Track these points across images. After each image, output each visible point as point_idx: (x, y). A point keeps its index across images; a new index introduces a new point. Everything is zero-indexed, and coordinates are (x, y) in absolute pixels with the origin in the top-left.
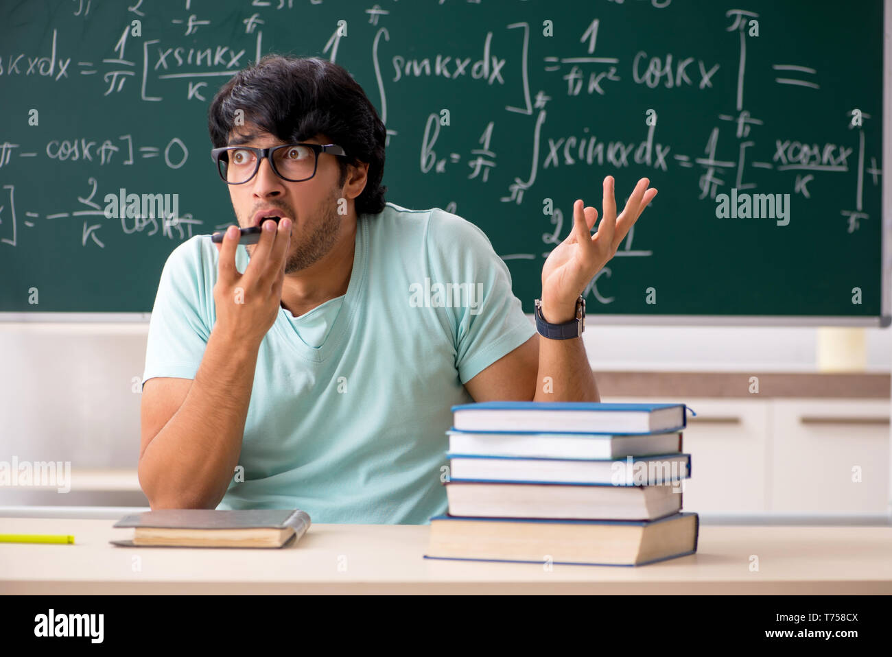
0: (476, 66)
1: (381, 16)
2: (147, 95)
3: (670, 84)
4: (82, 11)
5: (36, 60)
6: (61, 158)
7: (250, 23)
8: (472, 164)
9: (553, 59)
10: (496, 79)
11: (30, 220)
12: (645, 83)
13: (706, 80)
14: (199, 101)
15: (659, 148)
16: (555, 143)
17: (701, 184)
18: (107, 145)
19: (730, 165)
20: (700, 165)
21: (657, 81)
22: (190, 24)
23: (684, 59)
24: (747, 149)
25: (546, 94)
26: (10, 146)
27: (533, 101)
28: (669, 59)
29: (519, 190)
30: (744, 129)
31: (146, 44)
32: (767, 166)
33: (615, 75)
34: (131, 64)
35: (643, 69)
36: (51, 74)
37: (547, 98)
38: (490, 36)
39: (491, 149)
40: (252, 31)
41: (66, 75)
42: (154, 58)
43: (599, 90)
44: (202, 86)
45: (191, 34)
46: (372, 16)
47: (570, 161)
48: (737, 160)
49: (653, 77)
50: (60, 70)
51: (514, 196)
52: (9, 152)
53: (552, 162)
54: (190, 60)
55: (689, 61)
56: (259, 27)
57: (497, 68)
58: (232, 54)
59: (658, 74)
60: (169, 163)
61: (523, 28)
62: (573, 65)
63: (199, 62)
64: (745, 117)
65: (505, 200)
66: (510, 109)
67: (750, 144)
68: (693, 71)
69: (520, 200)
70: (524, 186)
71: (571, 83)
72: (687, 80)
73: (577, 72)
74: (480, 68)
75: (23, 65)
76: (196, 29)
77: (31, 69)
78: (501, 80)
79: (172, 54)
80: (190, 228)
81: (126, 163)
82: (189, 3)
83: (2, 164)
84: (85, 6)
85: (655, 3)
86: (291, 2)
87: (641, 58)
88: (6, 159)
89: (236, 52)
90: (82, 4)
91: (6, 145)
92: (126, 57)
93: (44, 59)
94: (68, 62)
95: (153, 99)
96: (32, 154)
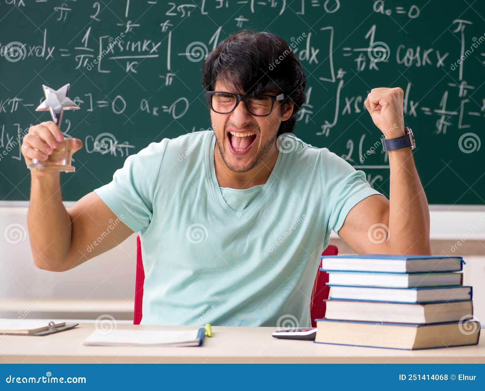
0: (301, 53)
1: (244, 22)
2: (101, 69)
3: (419, 65)
4: (62, 18)
5: (34, 48)
7: (164, 26)
9: (348, 49)
10: (313, 61)
12: (404, 63)
13: (440, 62)
14: (133, 73)
15: (412, 103)
16: (349, 100)
17: (437, 125)
18: (77, 99)
19: (455, 113)
20: (435, 113)
21: (411, 62)
22: (128, 26)
23: (427, 49)
24: (465, 103)
25: (344, 70)
26: (18, 100)
27: (336, 74)
28: (418, 49)
29: (327, 128)
30: (463, 91)
31: (101, 38)
32: (477, 114)
34: (92, 50)
35: (402, 55)
36: (43, 56)
37: (344, 73)
38: (310, 35)
39: (310, 103)
40: (166, 31)
41: (52, 57)
42: (105, 48)
43: (376, 68)
44: (135, 64)
45: (128, 32)
46: (239, 22)
47: (358, 111)
48: (459, 111)
49: (408, 60)
50: (48, 54)
51: (324, 132)
52: (17, 103)
53: (347, 110)
54: (127, 48)
55: (430, 50)
56: (170, 28)
58: (153, 44)
59: (411, 58)
60: (114, 111)
61: (330, 30)
62: (360, 52)
63: (133, 49)
64: (464, 85)
65: (319, 134)
66: (322, 79)
67: (467, 101)
68: (432, 56)
69: (327, 134)
70: (330, 126)
71: (359, 63)
72: (429, 62)
73: (362, 57)
74: (304, 54)
76: (131, 29)
77: (30, 53)
78: (316, 61)
80: (127, 150)
81: (89, 110)
82: (127, 15)
83: (12, 111)
84: (64, 15)
85: (410, 15)
86: (189, 13)
87: (402, 49)
88: (15, 108)
89: (156, 43)
90: (62, 14)
91: (15, 99)
92: (89, 46)
93: (38, 47)
94: (53, 48)
95: (105, 71)
96: (31, 105)
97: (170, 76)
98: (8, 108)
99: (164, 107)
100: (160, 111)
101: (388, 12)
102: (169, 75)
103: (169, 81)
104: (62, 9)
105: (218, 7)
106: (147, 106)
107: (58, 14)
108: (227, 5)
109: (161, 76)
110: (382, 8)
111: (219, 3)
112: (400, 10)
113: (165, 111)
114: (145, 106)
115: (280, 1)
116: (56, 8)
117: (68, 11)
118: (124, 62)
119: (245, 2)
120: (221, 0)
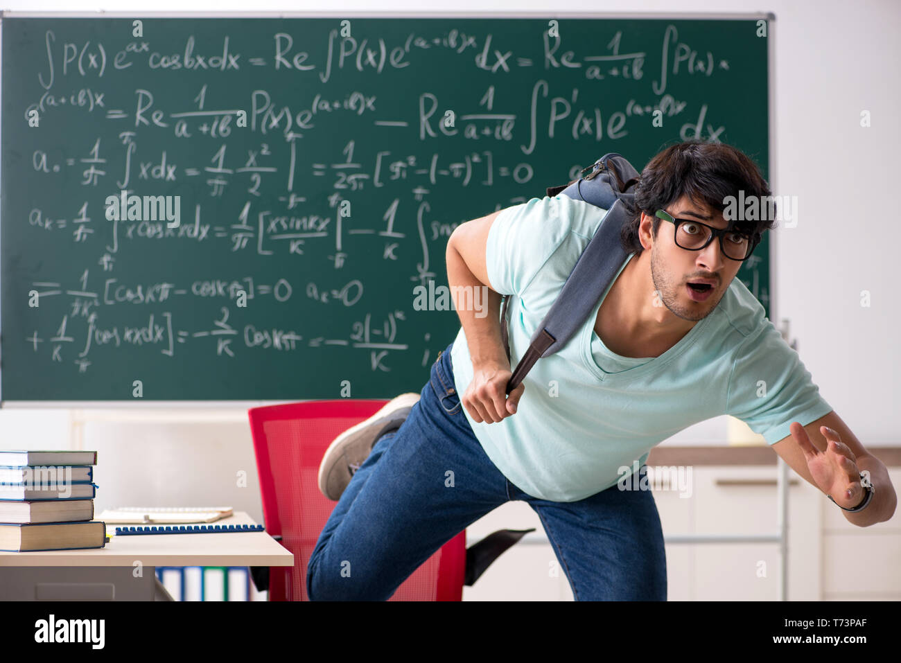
1: (423, 194)
2: (263, 249)
4: (217, 192)
5: (186, 227)
6: (204, 295)
7: (334, 201)
11: (182, 337)
14: (298, 254)
18: (235, 285)
22: (292, 201)
26: (168, 287)
31: (261, 215)
34: (251, 229)
36: (195, 236)
40: (335, 206)
41: (206, 237)
42: (267, 224)
44: (300, 244)
45: (293, 209)
46: (417, 195)
50: (202, 233)
52: (167, 292)
56: (339, 203)
58: (321, 221)
75: (176, 230)
76: (296, 205)
77: (181, 233)
79: (279, 222)
80: (293, 343)
82: (290, 186)
83: (161, 299)
84: (219, 188)
86: (361, 186)
88: (164, 295)
89: (324, 219)
90: (216, 188)
91: (165, 286)
92: (248, 223)
93: (191, 226)
94: (207, 227)
95: (267, 253)
96: (183, 292)
97: (341, 258)
98: (157, 295)
99: (335, 293)
100: (330, 297)
102: (339, 255)
103: (339, 262)
104: (217, 182)
105: (393, 178)
106: (315, 292)
107: (212, 188)
108: (404, 175)
109: (331, 258)
111: (394, 173)
113: (336, 297)
114: (313, 292)
115: (464, 171)
116: (210, 182)
117: (224, 186)
118: (288, 241)
119: (423, 172)
120: (397, 170)
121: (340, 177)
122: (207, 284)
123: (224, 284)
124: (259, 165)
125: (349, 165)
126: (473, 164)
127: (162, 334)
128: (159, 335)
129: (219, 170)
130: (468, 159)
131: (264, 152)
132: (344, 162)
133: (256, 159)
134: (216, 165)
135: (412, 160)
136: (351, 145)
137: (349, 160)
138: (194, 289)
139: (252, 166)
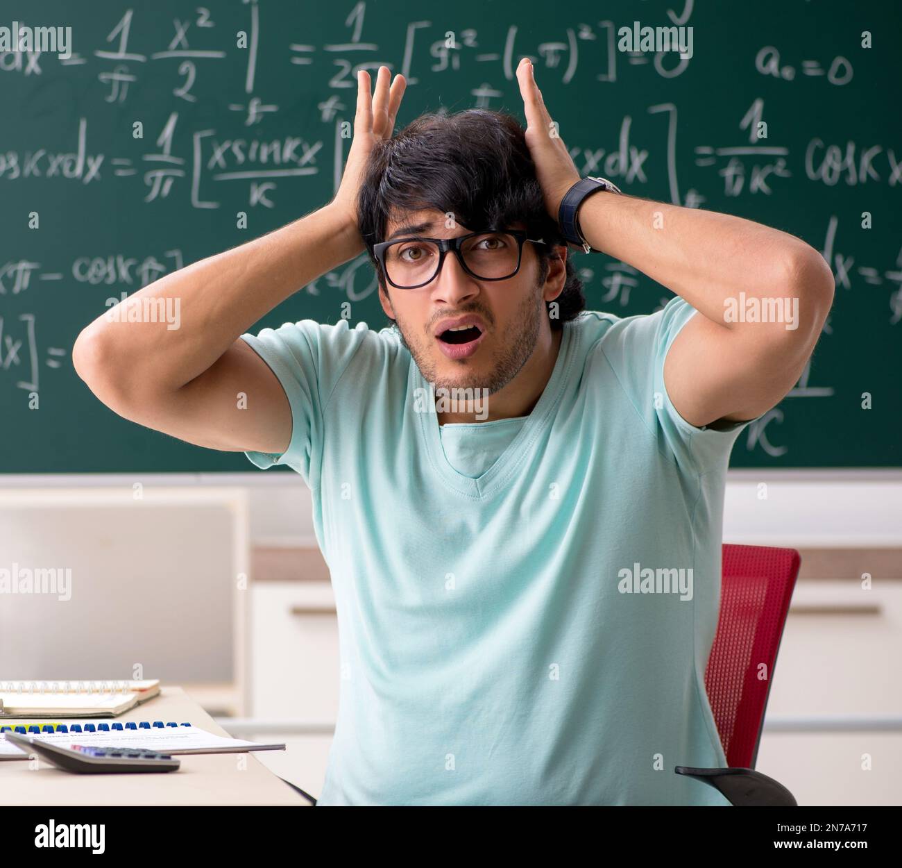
0: (610, 160)
1: (491, 97)
2: (201, 199)
3: (852, 180)
4: (117, 96)
5: (60, 158)
6: (93, 281)
7: (328, 109)
8: (606, 282)
9: (705, 150)
10: (636, 178)
11: (55, 358)
12: (821, 181)
13: (897, 175)
14: (266, 208)
15: (840, 259)
17: (892, 304)
18: (150, 263)
20: (891, 281)
21: (836, 176)
22: (253, 110)
23: (869, 147)
25: (699, 193)
26: (28, 266)
28: (851, 149)
31: (197, 136)
33: (785, 168)
34: (179, 161)
35: (819, 159)
36: (78, 176)
37: (700, 199)
38: (627, 124)
40: (330, 119)
41: (97, 177)
42: (207, 154)
43: (765, 189)
44: (269, 189)
45: (254, 125)
46: (480, 99)
49: (831, 171)
50: (90, 170)
52: (27, 276)
55: (875, 151)
56: (339, 114)
57: (639, 159)
58: (305, 147)
59: (837, 167)
61: (667, 114)
62: (731, 157)
68: (880, 164)
71: (729, 180)
72: (874, 174)
73: (737, 166)
74: (616, 163)
75: (44, 164)
76: (260, 118)
77: (53, 170)
78: (642, 177)
79: (230, 150)
82: (250, 85)
83: (17, 289)
84: (120, 89)
85: (832, 78)
87: (817, 149)
88: (22, 282)
89: (311, 145)
90: (115, 88)
91: (24, 265)
92: (174, 153)
93: (69, 156)
94: (100, 159)
95: (208, 205)
96: (56, 277)
98: (9, 282)
99: (330, 276)
100: (322, 284)
101: (788, 73)
104: (117, 77)
105: (437, 68)
107: (108, 88)
108: (456, 63)
110: (773, 66)
111: (438, 61)
112: (811, 69)
113: (333, 285)
115: (564, 56)
116: (103, 77)
117: (130, 82)
118: (246, 185)
119: (492, 57)
120: (444, 55)
121: (342, 68)
122: (99, 261)
123: (130, 262)
124: (192, 47)
125: (355, 46)
126: (581, 43)
127: (19, 353)
128: (13, 355)
129: (121, 55)
130: (571, 35)
131: (202, 22)
132: (348, 40)
133: (186, 34)
134: (114, 47)
135: (470, 37)
136: (360, 9)
137: (357, 36)
138: (76, 271)
139: (179, 47)
